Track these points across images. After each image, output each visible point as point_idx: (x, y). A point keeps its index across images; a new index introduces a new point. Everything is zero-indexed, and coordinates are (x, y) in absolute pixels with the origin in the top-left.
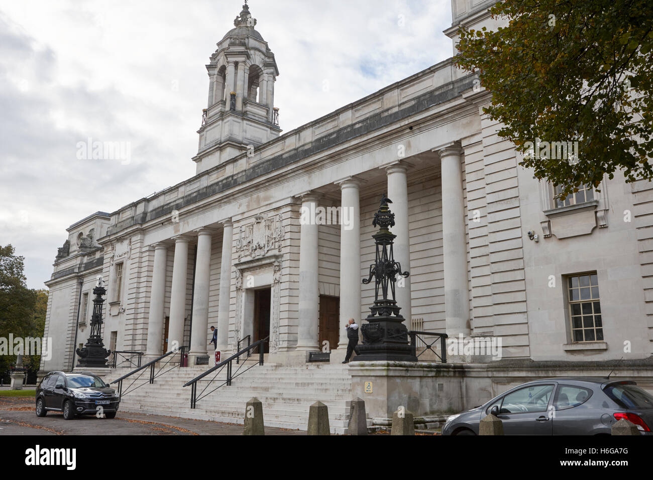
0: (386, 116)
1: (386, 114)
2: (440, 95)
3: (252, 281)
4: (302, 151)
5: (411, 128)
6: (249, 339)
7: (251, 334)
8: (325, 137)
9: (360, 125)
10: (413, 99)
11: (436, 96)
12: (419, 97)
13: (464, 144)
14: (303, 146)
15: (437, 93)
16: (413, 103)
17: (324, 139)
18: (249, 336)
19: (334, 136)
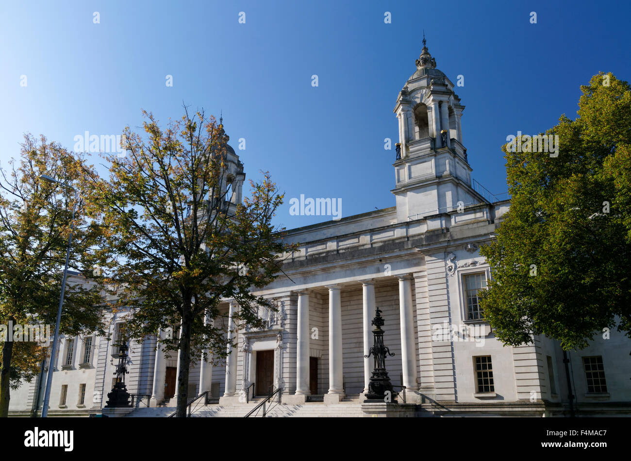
0: (362, 249)
1: (362, 248)
2: (400, 243)
3: (259, 346)
4: (298, 261)
5: (381, 261)
6: (254, 386)
7: (255, 382)
8: (317, 254)
9: (343, 251)
10: (381, 242)
11: (396, 243)
12: (385, 242)
13: (415, 275)
14: (299, 257)
15: (397, 241)
16: (381, 244)
17: (316, 256)
18: (254, 384)
19: (324, 255)
